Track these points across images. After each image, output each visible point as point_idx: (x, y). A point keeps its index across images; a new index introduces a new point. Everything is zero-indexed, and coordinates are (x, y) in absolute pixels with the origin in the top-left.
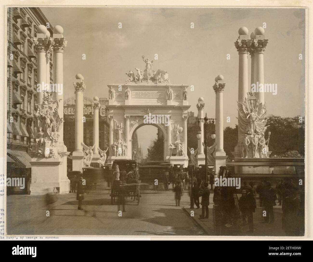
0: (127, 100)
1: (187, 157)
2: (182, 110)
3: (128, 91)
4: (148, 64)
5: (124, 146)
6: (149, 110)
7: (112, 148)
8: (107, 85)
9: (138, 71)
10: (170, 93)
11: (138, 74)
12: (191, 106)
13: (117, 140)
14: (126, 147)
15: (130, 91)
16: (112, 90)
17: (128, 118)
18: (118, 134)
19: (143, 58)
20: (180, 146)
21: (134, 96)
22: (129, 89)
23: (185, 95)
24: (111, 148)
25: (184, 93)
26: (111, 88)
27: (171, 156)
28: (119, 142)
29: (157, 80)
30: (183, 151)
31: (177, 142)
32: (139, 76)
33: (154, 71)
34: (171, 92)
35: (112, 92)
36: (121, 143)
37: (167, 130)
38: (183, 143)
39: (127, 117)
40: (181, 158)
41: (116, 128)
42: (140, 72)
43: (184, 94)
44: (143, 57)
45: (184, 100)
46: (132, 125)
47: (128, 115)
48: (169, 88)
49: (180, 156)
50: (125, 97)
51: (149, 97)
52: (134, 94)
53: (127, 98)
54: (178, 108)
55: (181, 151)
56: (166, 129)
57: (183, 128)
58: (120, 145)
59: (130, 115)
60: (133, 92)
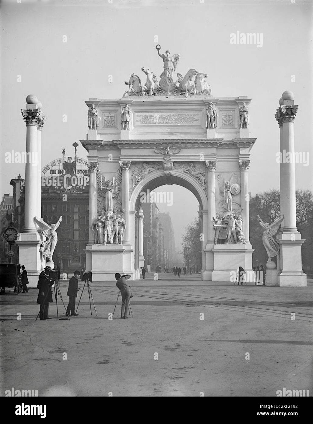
0: (125, 129)
1: (248, 246)
2: (239, 149)
3: (127, 112)
4: (169, 61)
5: (118, 224)
6: (169, 150)
7: (95, 227)
8: (85, 102)
9: (149, 74)
10: (212, 114)
11: (148, 80)
12: (256, 139)
13: (105, 211)
14: (123, 225)
15: (131, 114)
16: (94, 111)
17: (127, 166)
18: (106, 198)
19: (158, 49)
20: (234, 223)
21: (139, 123)
22: (128, 108)
23: (243, 117)
24: (93, 227)
25: (242, 114)
26: (92, 108)
27: (216, 244)
28: (109, 215)
29: (185, 91)
30: (242, 233)
31: (229, 214)
32: (150, 84)
33: (180, 75)
34: (215, 112)
35: (94, 114)
36: (112, 218)
37: (207, 191)
38: (241, 216)
39: (124, 163)
40: (236, 246)
41: (102, 187)
42: (152, 76)
43: (241, 116)
44: (158, 47)
45: (242, 128)
46: (134, 181)
47: (126, 161)
48: (211, 105)
49: (235, 243)
50: (122, 123)
51: (170, 124)
52: (140, 118)
53: (125, 126)
54: (229, 144)
55: (238, 233)
56: (204, 188)
57: (240, 185)
58: (109, 223)
59: (131, 161)
60: (137, 114)
